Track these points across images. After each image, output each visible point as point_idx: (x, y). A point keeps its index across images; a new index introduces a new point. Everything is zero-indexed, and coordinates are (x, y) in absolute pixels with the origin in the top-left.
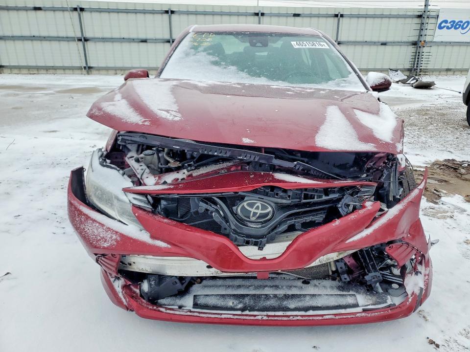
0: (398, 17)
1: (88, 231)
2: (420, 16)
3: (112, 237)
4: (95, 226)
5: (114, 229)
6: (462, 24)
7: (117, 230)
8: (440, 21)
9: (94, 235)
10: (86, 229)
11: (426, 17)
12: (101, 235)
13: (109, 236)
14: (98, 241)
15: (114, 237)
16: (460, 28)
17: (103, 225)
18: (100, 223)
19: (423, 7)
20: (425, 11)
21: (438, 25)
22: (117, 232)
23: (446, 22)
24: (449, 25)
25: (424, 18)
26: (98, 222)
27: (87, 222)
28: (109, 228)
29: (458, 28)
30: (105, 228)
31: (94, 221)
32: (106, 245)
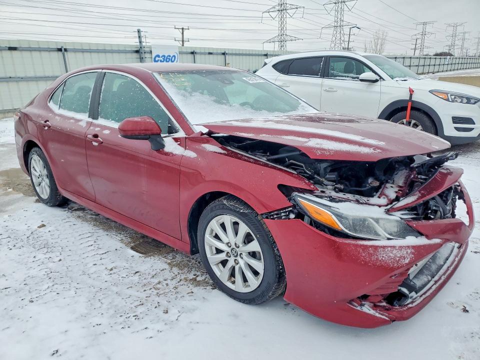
0: (119, 52)
1: (383, 259)
2: (137, 52)
3: (407, 252)
4: (388, 250)
5: (404, 245)
6: (170, 58)
7: (406, 245)
8: (154, 56)
9: (391, 258)
10: (380, 259)
11: (143, 52)
12: (399, 256)
13: (405, 253)
14: (398, 262)
15: (409, 251)
16: (170, 61)
17: (394, 247)
18: (390, 247)
19: (138, 44)
20: (141, 47)
21: (153, 59)
22: (408, 247)
23: (158, 56)
24: (161, 59)
25: (142, 53)
26: (388, 247)
27: (378, 251)
28: (400, 247)
29: (168, 62)
30: (397, 248)
31: (384, 247)
32: (407, 261)
